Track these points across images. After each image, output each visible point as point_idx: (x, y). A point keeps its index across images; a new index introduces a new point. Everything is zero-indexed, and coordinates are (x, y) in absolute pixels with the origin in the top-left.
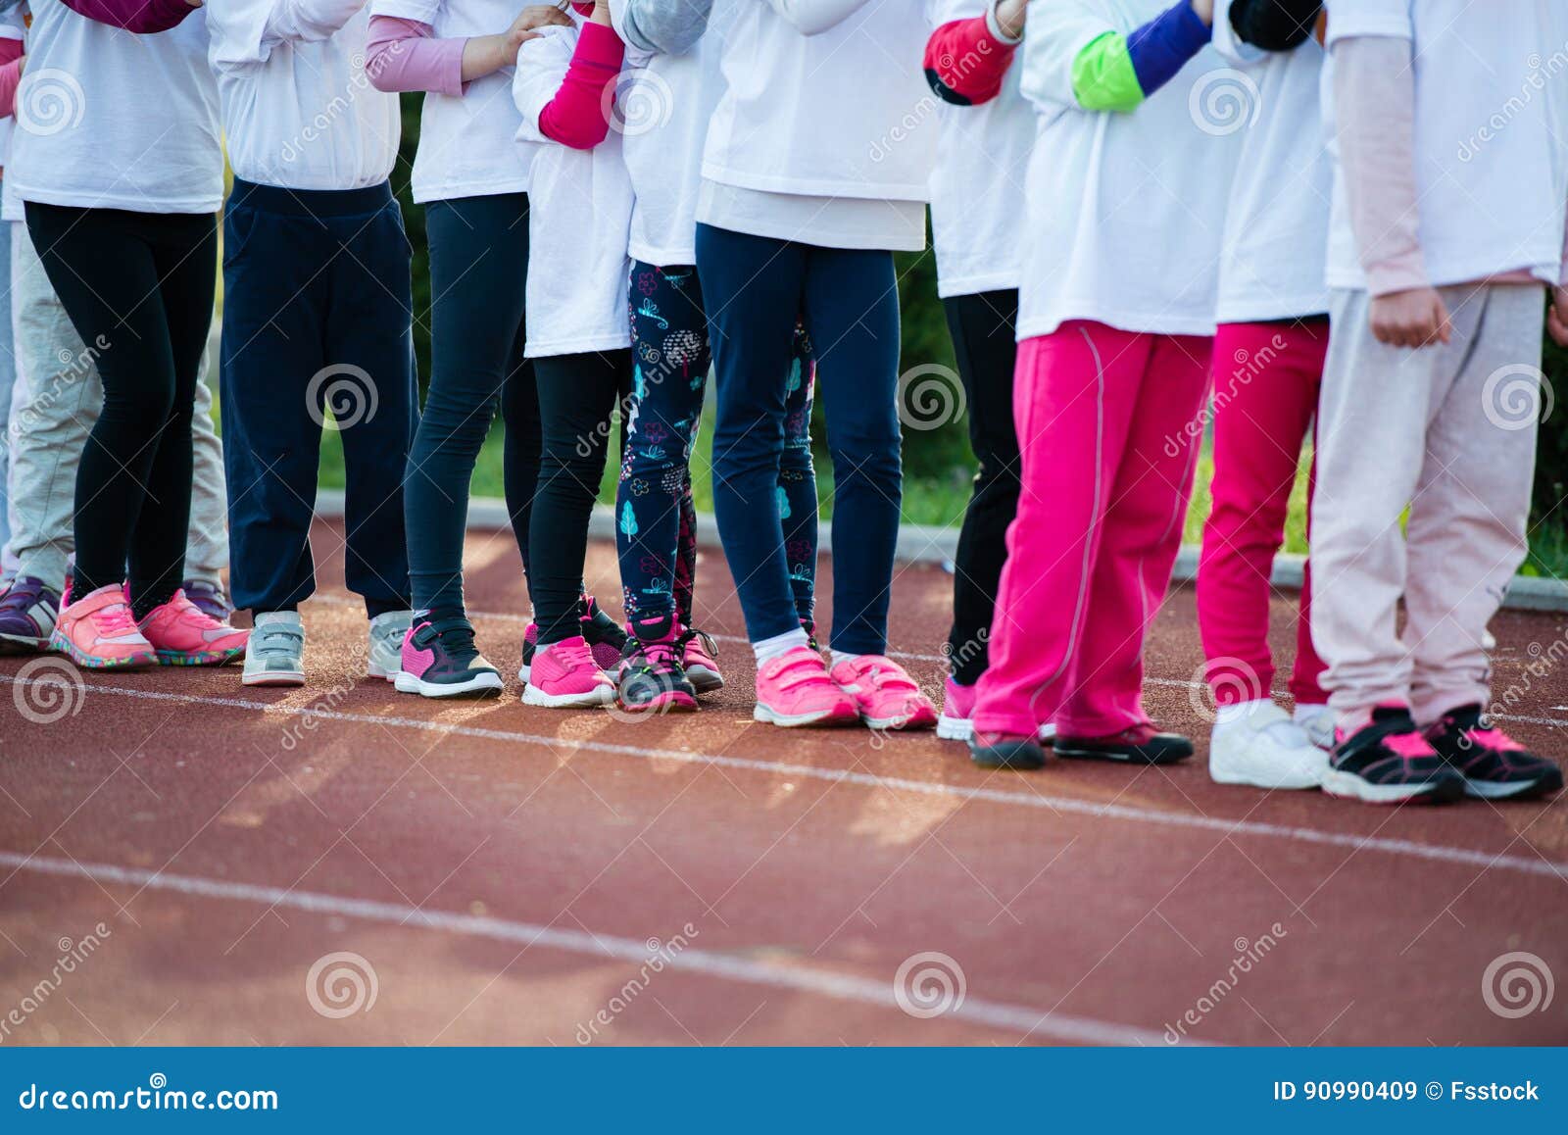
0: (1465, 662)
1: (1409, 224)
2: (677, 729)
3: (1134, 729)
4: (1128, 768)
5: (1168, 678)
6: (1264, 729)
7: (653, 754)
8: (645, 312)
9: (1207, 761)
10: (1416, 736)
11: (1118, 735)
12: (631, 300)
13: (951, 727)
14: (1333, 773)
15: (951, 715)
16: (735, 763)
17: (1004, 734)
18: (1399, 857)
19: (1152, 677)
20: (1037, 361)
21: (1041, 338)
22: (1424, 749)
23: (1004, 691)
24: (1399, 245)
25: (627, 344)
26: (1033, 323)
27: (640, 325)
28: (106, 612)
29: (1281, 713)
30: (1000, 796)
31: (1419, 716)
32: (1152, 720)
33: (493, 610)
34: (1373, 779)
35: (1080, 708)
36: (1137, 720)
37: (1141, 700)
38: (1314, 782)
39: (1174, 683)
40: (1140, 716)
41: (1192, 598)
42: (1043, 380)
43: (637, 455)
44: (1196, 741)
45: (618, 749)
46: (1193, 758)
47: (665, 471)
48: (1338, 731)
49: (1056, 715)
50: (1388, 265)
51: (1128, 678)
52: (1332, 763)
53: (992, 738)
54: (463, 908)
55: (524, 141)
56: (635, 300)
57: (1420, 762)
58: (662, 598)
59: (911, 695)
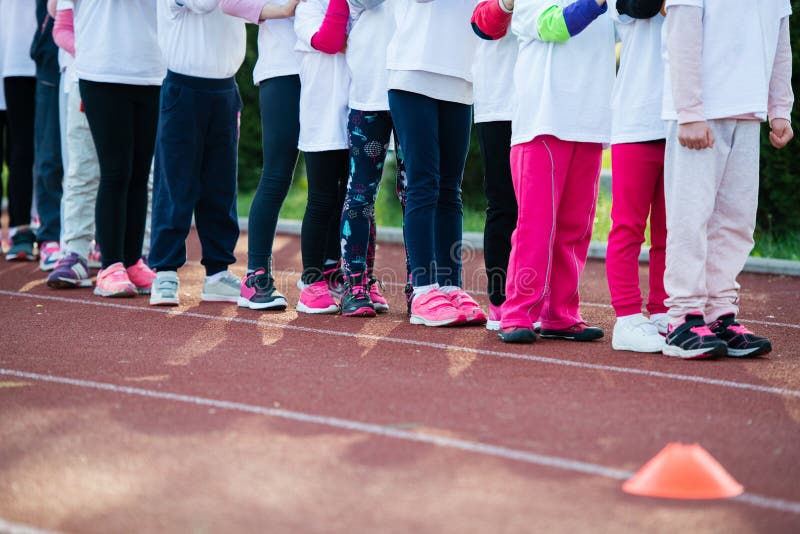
0: (726, 294)
1: (698, 92)
2: (367, 324)
3: (577, 325)
4: (574, 343)
5: (592, 302)
6: (637, 326)
7: (356, 336)
8: (356, 133)
9: (610, 340)
10: (705, 327)
11: (569, 328)
12: (348, 128)
13: (493, 325)
14: (667, 346)
15: (492, 319)
16: (393, 340)
17: (517, 327)
18: (698, 383)
19: (585, 301)
20: (523, 156)
21: (524, 145)
22: (709, 333)
23: (516, 308)
24: (694, 102)
25: (347, 147)
26: (519, 136)
27: (353, 139)
28: (116, 273)
29: (645, 319)
30: (515, 356)
31: (707, 320)
32: (585, 322)
33: (282, 270)
34: (686, 348)
35: (552, 316)
36: (579, 321)
37: (580, 312)
38: (659, 350)
39: (594, 305)
40: (580, 319)
41: (603, 267)
42: (526, 165)
43: (352, 198)
44: (605, 331)
45: (340, 333)
46: (604, 339)
47: (364, 206)
48: (670, 326)
49: (540, 318)
50: (687, 110)
51: (573, 302)
52: (667, 342)
53: (511, 329)
54: (270, 405)
55: (299, 51)
56: (351, 127)
57: (707, 338)
58: (361, 265)
59: (475, 308)
